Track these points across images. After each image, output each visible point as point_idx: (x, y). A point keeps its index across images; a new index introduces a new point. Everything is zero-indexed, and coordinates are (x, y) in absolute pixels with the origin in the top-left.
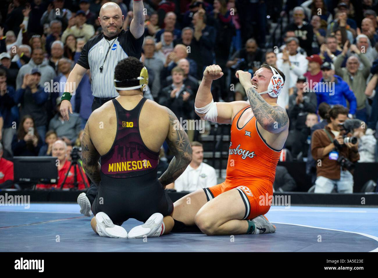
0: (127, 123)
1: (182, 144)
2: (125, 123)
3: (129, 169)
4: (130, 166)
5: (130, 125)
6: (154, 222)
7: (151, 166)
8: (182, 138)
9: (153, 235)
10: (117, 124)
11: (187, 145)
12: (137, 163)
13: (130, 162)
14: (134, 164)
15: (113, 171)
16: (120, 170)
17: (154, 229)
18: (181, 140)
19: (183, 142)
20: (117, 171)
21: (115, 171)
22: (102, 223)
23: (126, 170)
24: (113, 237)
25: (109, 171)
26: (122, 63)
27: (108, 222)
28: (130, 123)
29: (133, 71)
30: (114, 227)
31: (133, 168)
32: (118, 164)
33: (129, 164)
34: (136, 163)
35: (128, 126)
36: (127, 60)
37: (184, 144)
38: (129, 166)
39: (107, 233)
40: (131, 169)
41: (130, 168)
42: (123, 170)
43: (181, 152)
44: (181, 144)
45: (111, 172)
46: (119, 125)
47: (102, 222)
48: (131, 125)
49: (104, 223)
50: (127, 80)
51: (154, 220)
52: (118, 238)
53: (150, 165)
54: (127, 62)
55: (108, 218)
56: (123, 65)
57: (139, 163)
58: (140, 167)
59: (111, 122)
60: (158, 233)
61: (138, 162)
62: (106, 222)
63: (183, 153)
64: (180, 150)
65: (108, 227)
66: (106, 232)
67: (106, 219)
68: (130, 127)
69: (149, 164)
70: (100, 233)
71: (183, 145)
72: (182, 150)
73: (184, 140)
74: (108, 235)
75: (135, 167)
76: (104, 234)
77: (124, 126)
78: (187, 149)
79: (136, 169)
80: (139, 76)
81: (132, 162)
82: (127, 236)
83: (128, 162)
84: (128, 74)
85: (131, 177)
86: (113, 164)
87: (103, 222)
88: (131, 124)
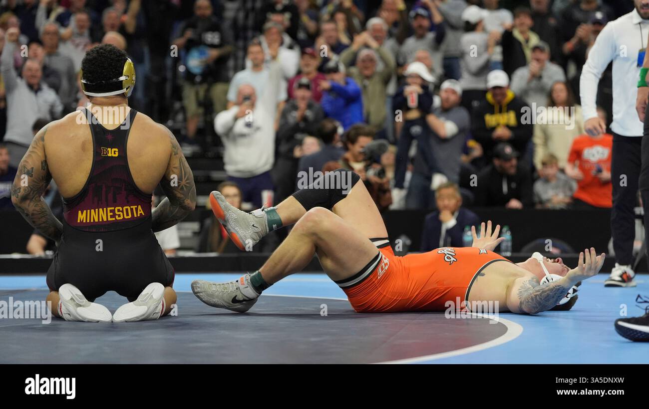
0: (109, 149)
1: (184, 186)
2: (105, 150)
3: (110, 219)
4: (112, 214)
5: (113, 153)
6: (152, 296)
7: (143, 214)
8: (186, 177)
9: (151, 317)
10: (94, 151)
11: (191, 189)
12: (123, 209)
13: (113, 208)
14: (119, 210)
15: (84, 221)
16: (96, 220)
17: (152, 308)
18: (184, 180)
19: (186, 184)
20: (92, 221)
21: (88, 221)
22: (70, 301)
23: (105, 219)
24: (90, 322)
25: (79, 221)
26: (94, 55)
27: (80, 299)
28: (113, 150)
29: (111, 67)
30: (89, 306)
31: (117, 216)
32: (93, 211)
33: (111, 211)
34: (121, 210)
35: (110, 155)
36: (101, 50)
37: (187, 186)
38: (110, 214)
39: (80, 316)
40: (114, 219)
41: (111, 217)
42: (101, 220)
43: (181, 198)
44: (182, 186)
45: (82, 222)
46: (97, 153)
47: (70, 298)
48: (115, 153)
49: (74, 300)
50: (103, 82)
51: (152, 293)
52: (98, 322)
53: (142, 212)
54: (101, 53)
55: (80, 293)
56: (95, 58)
57: (127, 210)
58: (128, 215)
59: (84, 148)
60: (157, 313)
61: (125, 208)
62: (77, 299)
63: (183, 200)
64: (179, 195)
65: (80, 306)
66: (77, 313)
67: (76, 294)
68: (114, 155)
69: (140, 211)
70: (66, 316)
71: (185, 189)
72: (182, 196)
73: (187, 181)
74: (80, 318)
75: (119, 216)
76: (75, 316)
77: (103, 154)
78: (190, 194)
79: (121, 218)
80: (121, 75)
81: (115, 208)
82: (111, 319)
83: (109, 209)
84: (105, 74)
85: (112, 230)
86: (85, 211)
87: (72, 299)
88: (115, 151)
